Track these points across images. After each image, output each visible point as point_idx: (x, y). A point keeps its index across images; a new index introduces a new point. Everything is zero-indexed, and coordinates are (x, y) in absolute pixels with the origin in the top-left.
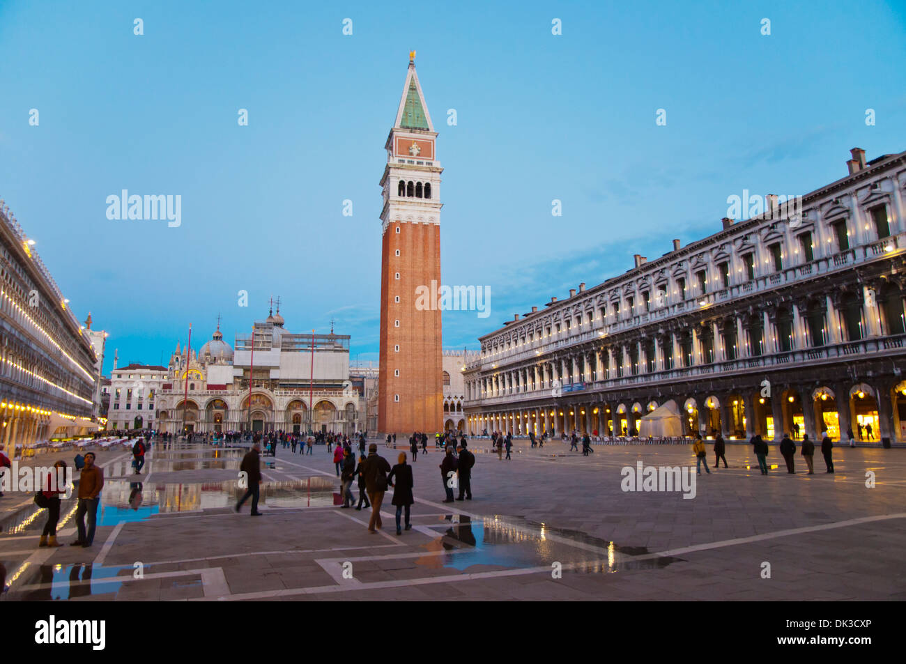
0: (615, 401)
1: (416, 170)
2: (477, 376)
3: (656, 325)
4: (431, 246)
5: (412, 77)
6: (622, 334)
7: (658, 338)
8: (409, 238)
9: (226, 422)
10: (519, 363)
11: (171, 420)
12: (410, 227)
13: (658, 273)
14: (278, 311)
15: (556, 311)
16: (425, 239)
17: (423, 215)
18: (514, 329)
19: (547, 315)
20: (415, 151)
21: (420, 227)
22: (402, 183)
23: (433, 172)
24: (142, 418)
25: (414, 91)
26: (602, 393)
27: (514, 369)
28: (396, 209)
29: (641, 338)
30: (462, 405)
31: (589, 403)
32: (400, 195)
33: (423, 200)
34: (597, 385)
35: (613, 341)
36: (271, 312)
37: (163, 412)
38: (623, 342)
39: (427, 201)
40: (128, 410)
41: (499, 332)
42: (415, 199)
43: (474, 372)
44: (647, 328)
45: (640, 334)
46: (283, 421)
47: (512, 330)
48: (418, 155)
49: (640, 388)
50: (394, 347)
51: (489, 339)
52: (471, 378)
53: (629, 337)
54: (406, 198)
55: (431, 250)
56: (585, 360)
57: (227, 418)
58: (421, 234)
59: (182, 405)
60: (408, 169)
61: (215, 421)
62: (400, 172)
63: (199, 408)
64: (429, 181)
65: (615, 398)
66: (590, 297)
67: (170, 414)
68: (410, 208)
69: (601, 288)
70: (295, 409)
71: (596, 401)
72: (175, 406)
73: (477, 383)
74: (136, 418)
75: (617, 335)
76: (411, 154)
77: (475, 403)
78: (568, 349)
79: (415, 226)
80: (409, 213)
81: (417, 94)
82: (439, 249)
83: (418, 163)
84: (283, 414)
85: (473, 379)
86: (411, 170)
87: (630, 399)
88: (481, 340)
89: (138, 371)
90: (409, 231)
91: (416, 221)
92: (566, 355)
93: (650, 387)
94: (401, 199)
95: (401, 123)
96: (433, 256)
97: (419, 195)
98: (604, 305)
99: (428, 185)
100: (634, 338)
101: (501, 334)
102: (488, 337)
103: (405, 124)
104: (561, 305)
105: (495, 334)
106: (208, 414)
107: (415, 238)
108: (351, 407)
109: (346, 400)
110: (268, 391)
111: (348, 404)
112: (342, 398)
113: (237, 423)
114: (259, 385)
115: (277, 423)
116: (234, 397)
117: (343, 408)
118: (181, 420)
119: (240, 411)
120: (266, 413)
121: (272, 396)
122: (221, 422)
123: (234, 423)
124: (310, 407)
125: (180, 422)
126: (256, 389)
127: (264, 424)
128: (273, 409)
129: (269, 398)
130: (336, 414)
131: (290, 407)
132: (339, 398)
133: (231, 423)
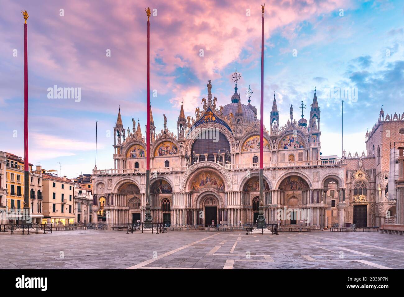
37: (102, 198)
46: (239, 207)
59: (122, 189)
61: (163, 210)
63: (141, 192)
72: (114, 190)
84: (238, 197)
106: (154, 199)
108: (332, 186)
109: (324, 173)
110: (215, 164)
111: (327, 180)
112: (317, 170)
113: (182, 210)
114: (211, 158)
115: (231, 209)
116: (178, 175)
117: (318, 185)
118: (127, 208)
119: (186, 193)
120: (219, 195)
121: (223, 172)
122: (170, 210)
123: (179, 210)
124: (274, 185)
125: (126, 210)
126: (206, 163)
127: (217, 211)
128: (226, 191)
129: (221, 175)
130: (309, 194)
131: (247, 186)
132: (313, 170)
133: (176, 210)
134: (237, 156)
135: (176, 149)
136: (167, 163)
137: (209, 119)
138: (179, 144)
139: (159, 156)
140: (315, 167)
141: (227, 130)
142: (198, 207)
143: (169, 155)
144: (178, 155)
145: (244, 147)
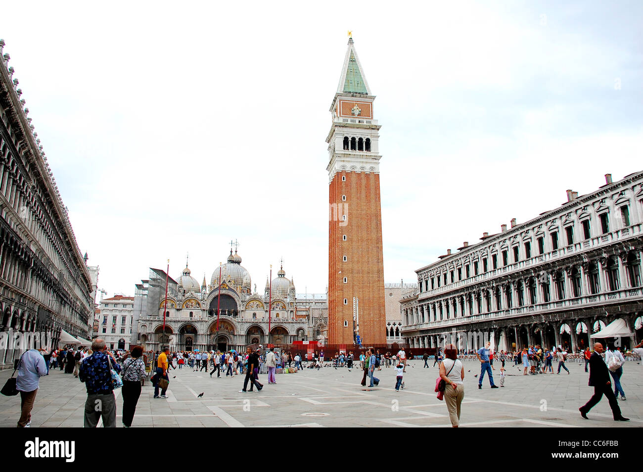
0: (557, 322)
1: (358, 128)
2: (415, 304)
3: (599, 251)
4: (373, 191)
5: (352, 51)
6: (563, 260)
7: (601, 261)
8: (354, 185)
9: (194, 345)
10: (456, 291)
11: (150, 342)
12: (354, 176)
13: (598, 203)
14: (236, 252)
15: (493, 243)
16: (367, 187)
17: (365, 165)
18: (450, 261)
19: (483, 247)
20: (357, 112)
21: (363, 176)
22: (346, 139)
23: (372, 129)
24: (124, 341)
25: (354, 63)
26: (544, 314)
27: (451, 296)
28: (342, 161)
29: (583, 263)
30: (400, 330)
31: (531, 324)
32: (344, 149)
33: (364, 152)
34: (538, 307)
35: (553, 267)
36: (231, 252)
37: (143, 335)
38: (563, 267)
39: (368, 153)
40: (113, 334)
41: (435, 265)
42: (357, 152)
43: (412, 300)
44: (589, 253)
45: (582, 259)
46: (244, 344)
47: (448, 262)
48: (359, 115)
49: (584, 308)
50: (342, 279)
51: (425, 271)
52: (408, 306)
53: (570, 263)
54: (350, 151)
55: (373, 196)
56: (524, 285)
57: (196, 341)
58: (364, 182)
59: (159, 330)
60: (351, 127)
61: (186, 344)
62: (345, 129)
63: (174, 333)
64: (369, 137)
65: (557, 319)
66: (527, 229)
67: (149, 338)
68: (353, 160)
69: (538, 220)
70: (253, 334)
71: (538, 322)
72: (153, 331)
73: (414, 310)
74: (120, 341)
75: (558, 261)
76: (353, 114)
77: (413, 328)
78: (506, 276)
79: (359, 175)
80: (352, 164)
81: (357, 64)
82: (379, 194)
83: (359, 122)
84: (244, 338)
85: (410, 307)
86: (354, 127)
87: (575, 319)
88: (417, 272)
89: (121, 301)
90: (354, 179)
91: (358, 170)
92: (504, 282)
93: (597, 307)
94: (347, 152)
95: (344, 89)
96: (374, 201)
97: (361, 149)
98: (542, 235)
99: (368, 140)
100: (575, 263)
101: (437, 267)
102: (424, 269)
103: (347, 90)
104: (498, 238)
105: (431, 266)
106: (181, 337)
107: (359, 185)
108: (301, 332)
109: (297, 326)
110: (230, 318)
111: (299, 330)
112: (293, 324)
113: (205, 345)
114: (223, 313)
115: (239, 346)
116: (202, 323)
117: (294, 333)
118: (159, 342)
119: (208, 335)
120: (230, 337)
121: (234, 323)
122: (192, 345)
123: (202, 345)
124: (267, 332)
125: (157, 344)
126: (221, 317)
127: (227, 347)
128: (236, 334)
129: (232, 324)
130: (289, 338)
131: (250, 332)
132: (291, 324)
133: (200, 345)
134: (242, 312)
135: (199, 304)
136: (191, 314)
137: (224, 287)
138: (202, 302)
139: (185, 308)
140: (292, 323)
141: (236, 295)
142: (214, 344)
143: (193, 308)
144: (200, 308)
145: (247, 307)
